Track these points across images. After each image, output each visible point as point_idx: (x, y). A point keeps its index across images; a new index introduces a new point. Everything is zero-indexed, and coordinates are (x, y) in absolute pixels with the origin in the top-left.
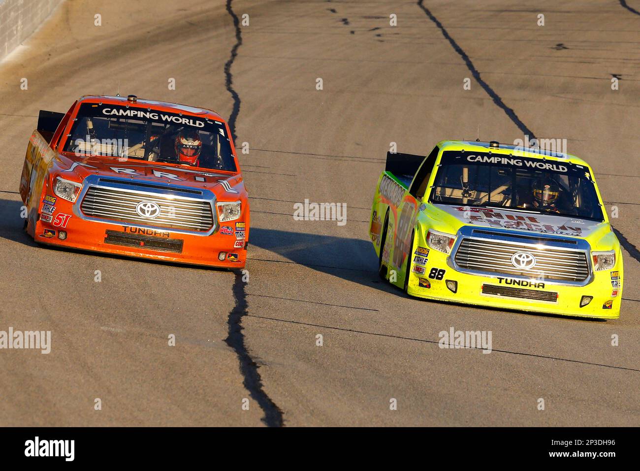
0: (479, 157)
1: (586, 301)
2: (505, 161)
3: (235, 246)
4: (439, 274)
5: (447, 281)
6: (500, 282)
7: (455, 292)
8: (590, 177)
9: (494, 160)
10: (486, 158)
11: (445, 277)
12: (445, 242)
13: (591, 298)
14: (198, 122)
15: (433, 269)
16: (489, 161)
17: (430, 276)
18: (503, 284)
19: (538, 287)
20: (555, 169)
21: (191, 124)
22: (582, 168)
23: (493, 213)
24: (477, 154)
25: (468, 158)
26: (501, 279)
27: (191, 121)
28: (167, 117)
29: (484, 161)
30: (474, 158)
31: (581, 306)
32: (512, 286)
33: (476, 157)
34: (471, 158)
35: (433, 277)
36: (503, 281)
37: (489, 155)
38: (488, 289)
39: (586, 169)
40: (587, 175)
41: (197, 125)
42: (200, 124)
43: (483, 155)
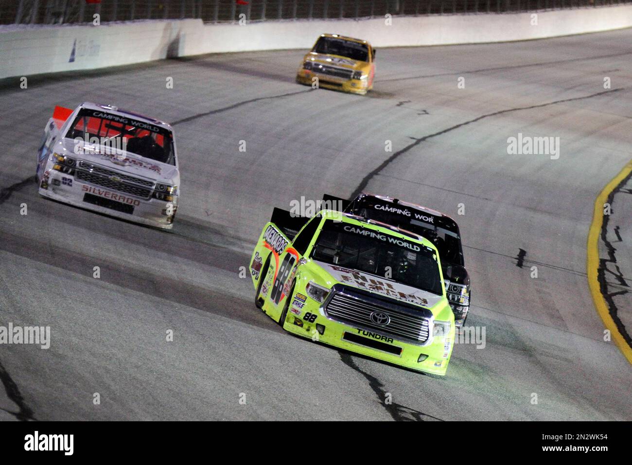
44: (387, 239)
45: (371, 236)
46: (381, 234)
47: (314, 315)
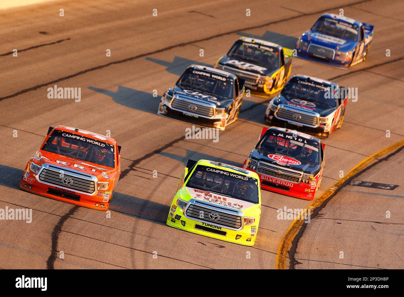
0: (212, 169)
1: (238, 237)
2: (222, 172)
3: (103, 201)
4: (178, 217)
5: (181, 221)
6: (203, 224)
7: (184, 226)
8: (257, 184)
9: (218, 172)
10: (214, 170)
11: (181, 219)
12: (183, 204)
13: (241, 236)
14: (102, 144)
15: (177, 215)
16: (215, 172)
17: (175, 218)
18: (204, 225)
19: (219, 229)
20: (243, 179)
21: (99, 145)
22: (255, 179)
23: (209, 194)
24: (211, 168)
25: (207, 169)
26: (203, 223)
27: (100, 143)
28: (89, 140)
29: (213, 171)
30: (209, 170)
31: (236, 239)
32: (207, 227)
33: (210, 169)
34: (208, 169)
35: (176, 218)
36: (204, 224)
37: (216, 169)
38: (197, 227)
39: (256, 180)
40: (256, 183)
41: (102, 146)
42: (103, 145)
43: (213, 168)
44: (230, 175)
45: (221, 173)
46: (226, 172)
47: (180, 216)
